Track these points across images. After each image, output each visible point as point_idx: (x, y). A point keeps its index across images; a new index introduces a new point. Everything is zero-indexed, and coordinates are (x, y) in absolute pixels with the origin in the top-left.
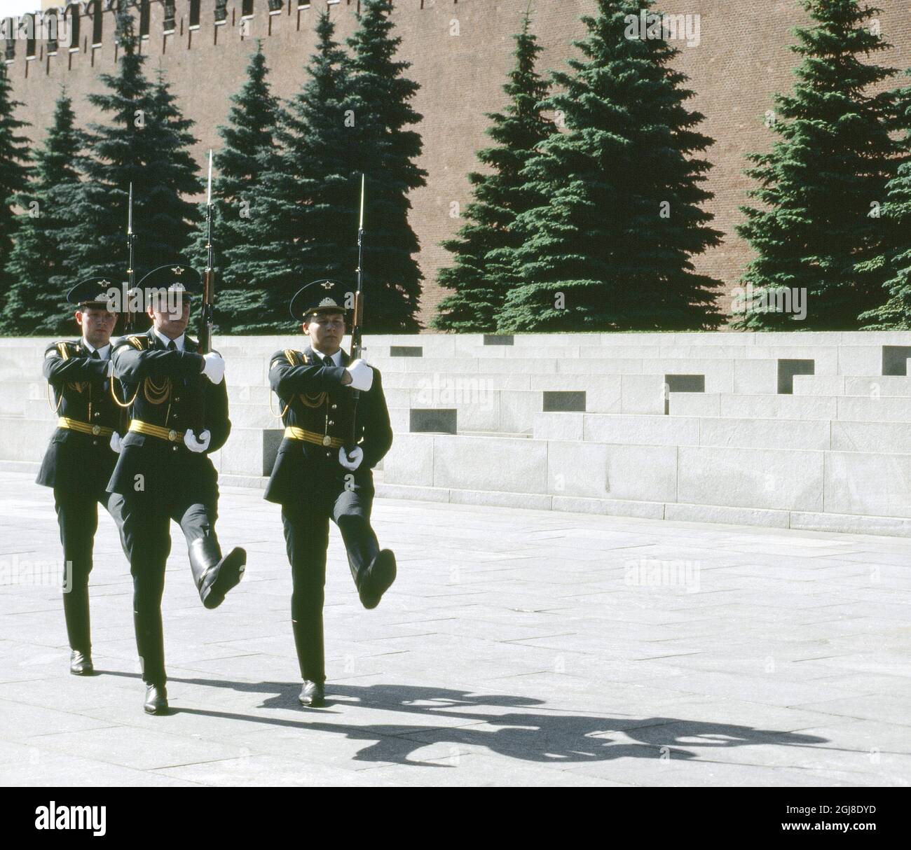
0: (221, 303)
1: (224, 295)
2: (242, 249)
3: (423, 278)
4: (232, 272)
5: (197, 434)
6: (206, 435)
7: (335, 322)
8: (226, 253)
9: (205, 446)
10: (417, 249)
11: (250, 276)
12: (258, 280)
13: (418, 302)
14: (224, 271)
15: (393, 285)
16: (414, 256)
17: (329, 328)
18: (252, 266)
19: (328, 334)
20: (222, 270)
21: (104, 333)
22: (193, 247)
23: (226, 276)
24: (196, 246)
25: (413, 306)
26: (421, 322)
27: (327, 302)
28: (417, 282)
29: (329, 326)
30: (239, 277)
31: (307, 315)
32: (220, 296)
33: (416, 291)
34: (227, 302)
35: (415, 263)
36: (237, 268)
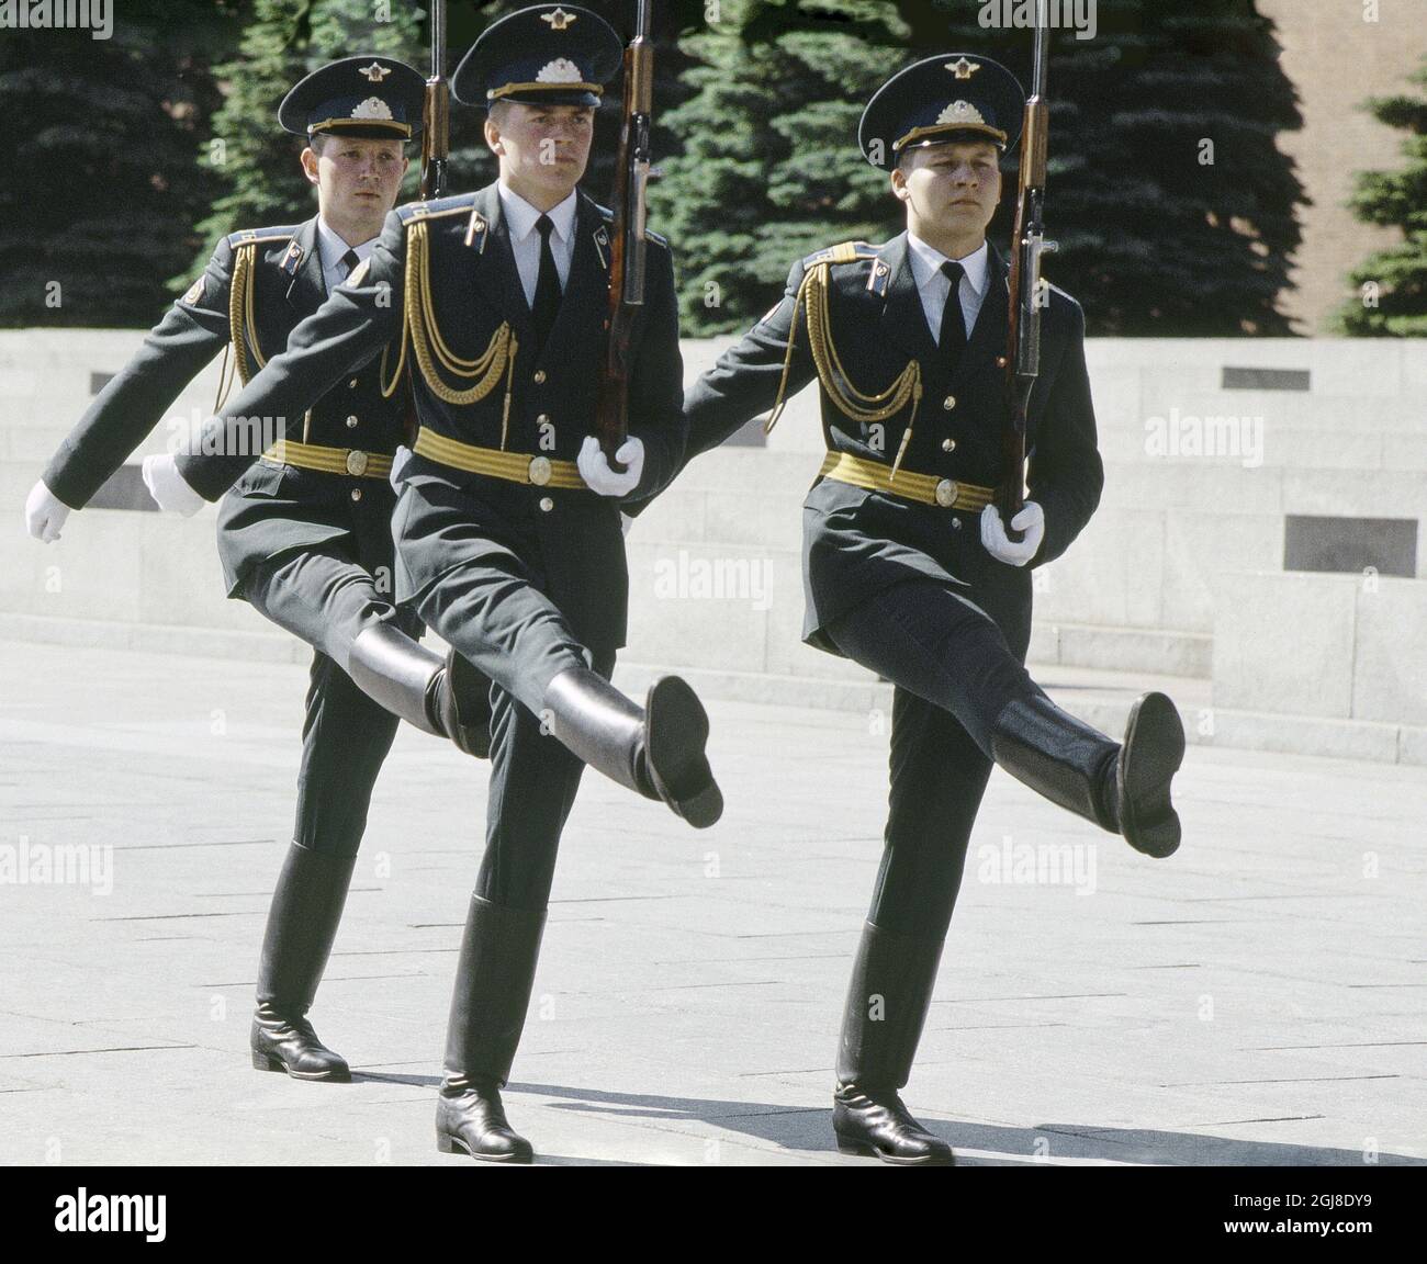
0: (762, 259)
1: (770, 237)
2: (826, 114)
3: (1308, 202)
4: (794, 178)
5: (609, 448)
6: (632, 451)
7: (977, 165)
8: (782, 124)
9: (629, 482)
10: (1294, 121)
11: (843, 186)
12: (865, 200)
13: (1292, 266)
14: (777, 171)
15: (1224, 219)
16: (1285, 142)
17: (962, 180)
18: (851, 160)
19: (960, 194)
20: (769, 169)
21: (374, 202)
22: (697, 107)
23: (778, 185)
24: (704, 106)
25: (1278, 276)
26: (1299, 320)
27: (959, 114)
28: (1290, 212)
29: (961, 174)
30: (815, 187)
31: (904, 149)
32: (759, 238)
33: (1286, 236)
34: (779, 255)
35: (1289, 162)
36: (809, 166)
